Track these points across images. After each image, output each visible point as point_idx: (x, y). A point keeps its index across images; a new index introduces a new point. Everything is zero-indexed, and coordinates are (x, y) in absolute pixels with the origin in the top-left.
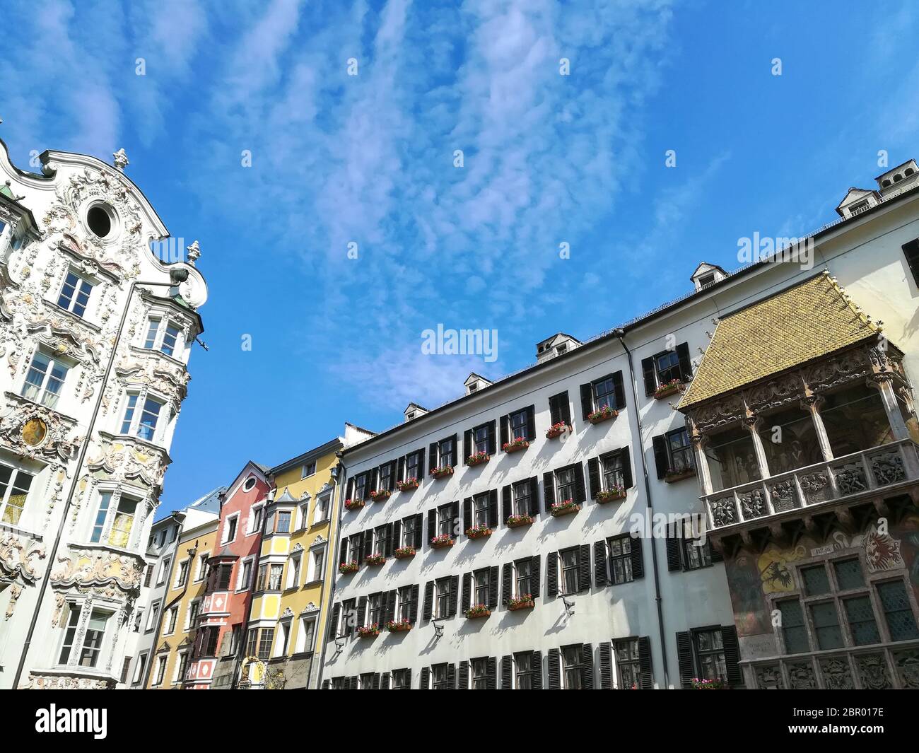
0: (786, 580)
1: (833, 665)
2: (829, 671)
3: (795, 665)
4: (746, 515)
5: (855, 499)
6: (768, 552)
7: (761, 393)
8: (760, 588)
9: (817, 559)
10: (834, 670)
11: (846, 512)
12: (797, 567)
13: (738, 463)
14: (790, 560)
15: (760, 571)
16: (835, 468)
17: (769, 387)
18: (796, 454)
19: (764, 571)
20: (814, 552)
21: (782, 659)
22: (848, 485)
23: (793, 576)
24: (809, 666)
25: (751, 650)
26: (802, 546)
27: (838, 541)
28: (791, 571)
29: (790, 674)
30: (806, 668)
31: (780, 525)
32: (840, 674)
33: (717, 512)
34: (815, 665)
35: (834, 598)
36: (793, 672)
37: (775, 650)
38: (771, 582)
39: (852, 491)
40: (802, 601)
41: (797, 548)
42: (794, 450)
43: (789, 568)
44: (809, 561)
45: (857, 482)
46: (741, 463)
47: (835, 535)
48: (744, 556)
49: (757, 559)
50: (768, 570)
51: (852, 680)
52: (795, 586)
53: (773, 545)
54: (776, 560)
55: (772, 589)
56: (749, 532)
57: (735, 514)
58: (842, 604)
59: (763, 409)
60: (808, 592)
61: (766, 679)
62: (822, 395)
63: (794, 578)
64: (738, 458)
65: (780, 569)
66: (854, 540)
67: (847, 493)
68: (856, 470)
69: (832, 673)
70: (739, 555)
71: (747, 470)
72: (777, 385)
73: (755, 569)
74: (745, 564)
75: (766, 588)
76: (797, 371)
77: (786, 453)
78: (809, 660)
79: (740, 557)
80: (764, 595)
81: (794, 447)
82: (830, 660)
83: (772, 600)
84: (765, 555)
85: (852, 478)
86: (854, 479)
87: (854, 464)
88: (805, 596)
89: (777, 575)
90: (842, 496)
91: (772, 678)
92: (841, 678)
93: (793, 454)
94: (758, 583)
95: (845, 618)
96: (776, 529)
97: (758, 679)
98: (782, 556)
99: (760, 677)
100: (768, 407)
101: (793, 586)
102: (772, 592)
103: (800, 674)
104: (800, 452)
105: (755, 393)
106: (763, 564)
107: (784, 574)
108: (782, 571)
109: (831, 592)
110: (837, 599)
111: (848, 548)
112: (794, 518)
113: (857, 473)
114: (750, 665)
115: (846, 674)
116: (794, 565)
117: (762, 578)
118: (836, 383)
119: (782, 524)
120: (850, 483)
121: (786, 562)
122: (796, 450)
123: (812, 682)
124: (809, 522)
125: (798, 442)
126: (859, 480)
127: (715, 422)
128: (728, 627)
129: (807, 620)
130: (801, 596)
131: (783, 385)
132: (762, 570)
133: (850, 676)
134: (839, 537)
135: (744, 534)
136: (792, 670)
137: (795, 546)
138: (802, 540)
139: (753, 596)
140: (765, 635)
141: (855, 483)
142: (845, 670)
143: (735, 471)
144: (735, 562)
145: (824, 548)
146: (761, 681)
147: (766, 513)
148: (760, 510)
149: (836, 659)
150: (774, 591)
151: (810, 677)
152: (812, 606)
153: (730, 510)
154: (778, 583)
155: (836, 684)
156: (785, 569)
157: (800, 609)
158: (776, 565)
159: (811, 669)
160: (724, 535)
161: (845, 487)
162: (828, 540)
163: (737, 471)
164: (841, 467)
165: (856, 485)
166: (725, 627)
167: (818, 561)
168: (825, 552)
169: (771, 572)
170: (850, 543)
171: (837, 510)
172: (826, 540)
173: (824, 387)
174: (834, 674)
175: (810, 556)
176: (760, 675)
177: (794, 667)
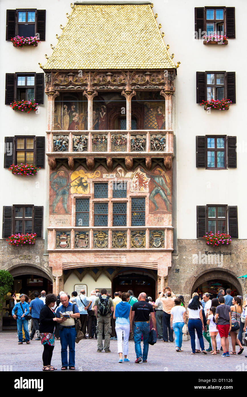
0: (85, 187)
1: (101, 234)
2: (97, 237)
3: (79, 232)
4: (75, 149)
5: (138, 155)
6: (78, 171)
7: (101, 77)
8: (69, 190)
9: (105, 180)
10: (100, 237)
11: (131, 160)
12: (93, 182)
13: (64, 109)
14: (90, 178)
15: (71, 180)
16: (132, 135)
17: (107, 76)
18: (102, 114)
19: (73, 181)
20: (104, 176)
21: (74, 229)
22: (136, 146)
23: (90, 186)
24: (87, 233)
25: (56, 222)
26: (99, 171)
27: (119, 173)
28: (89, 183)
29: (76, 236)
30: (85, 234)
31: (93, 159)
32: (103, 239)
33: (56, 143)
34: (91, 233)
35: (109, 201)
36: (78, 236)
37: (70, 224)
38: (76, 187)
39: (138, 150)
40: (91, 201)
41: (95, 172)
42: (101, 111)
43: (88, 181)
44: (101, 180)
45: (141, 146)
46: (66, 109)
47: (119, 169)
48: (63, 170)
49: (70, 173)
50: (76, 180)
51: (108, 242)
52: (90, 192)
53: (83, 168)
54: (82, 176)
55: (76, 192)
56: (74, 159)
57: (67, 146)
58: (112, 205)
59: (100, 88)
60: (95, 196)
61: (61, 238)
62: (135, 91)
63: (90, 188)
64: (65, 106)
65: (83, 181)
66: (127, 174)
67: (134, 150)
68: (142, 139)
69: (99, 238)
70: (60, 169)
71: (69, 115)
72: (111, 76)
73: (68, 178)
74: (62, 175)
75: (72, 190)
76: (126, 72)
77: (96, 112)
78: (88, 230)
79: (60, 170)
80: (70, 194)
81: (102, 109)
82: (99, 232)
83: (74, 197)
84: (77, 172)
85: (139, 143)
86: (140, 144)
87: (142, 135)
88: (93, 198)
89: (81, 184)
90: (132, 151)
91: (65, 238)
92: (102, 241)
93: (101, 113)
94: (69, 186)
95: (112, 212)
96: (90, 161)
97: (56, 237)
98: (86, 174)
99: (58, 236)
100: (104, 88)
101: (89, 192)
102: (76, 193)
103: (81, 237)
104: (105, 113)
105: (97, 75)
106: (73, 176)
107: (85, 184)
108: (84, 183)
109: (107, 197)
110: (110, 202)
111: (124, 177)
112: (102, 157)
113: (142, 141)
114: (54, 230)
115: (106, 239)
116: (92, 180)
117: (71, 184)
118: (146, 87)
119: (95, 159)
120: (137, 145)
121: (88, 178)
122: (103, 111)
123: (87, 241)
124: (110, 161)
125: (105, 107)
126: (142, 145)
127: (67, 86)
128: (39, 207)
129: (91, 210)
130: (91, 198)
131: (115, 77)
132: (72, 180)
133: (107, 240)
134: (120, 171)
135: (70, 159)
136: (77, 234)
137: (95, 171)
138: (100, 168)
139: (64, 193)
140: (66, 215)
141: (140, 146)
142: (105, 237)
143: (61, 114)
144: (56, 172)
145: (111, 175)
146: (58, 239)
147: (86, 150)
148: (83, 148)
149: (102, 231)
150: (77, 192)
151: (86, 239)
152: (96, 204)
153: (65, 144)
154: (80, 189)
155: (99, 243)
156: (86, 182)
157: (88, 204)
158: (82, 178)
159: (88, 235)
160: (58, 157)
161: (134, 147)
162: (114, 170)
163: (62, 114)
164: (135, 136)
165: (140, 147)
166: (37, 207)
167: (105, 181)
168: (110, 178)
169: (78, 182)
170: (125, 175)
171: (126, 158)
172: (113, 171)
173: (139, 88)
174: (99, 239)
175: (102, 177)
176: (58, 235)
177: (78, 233)
